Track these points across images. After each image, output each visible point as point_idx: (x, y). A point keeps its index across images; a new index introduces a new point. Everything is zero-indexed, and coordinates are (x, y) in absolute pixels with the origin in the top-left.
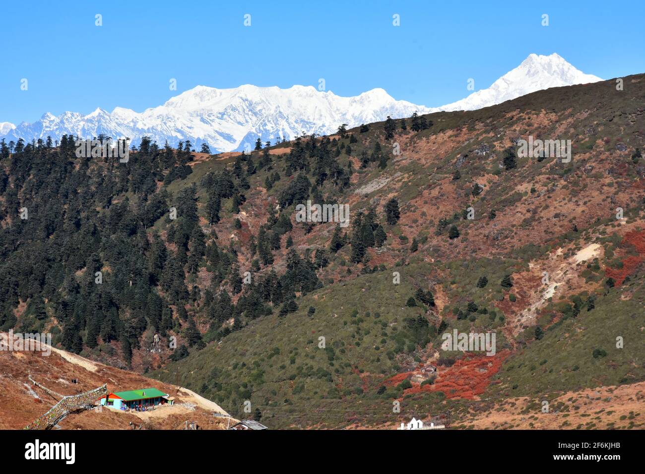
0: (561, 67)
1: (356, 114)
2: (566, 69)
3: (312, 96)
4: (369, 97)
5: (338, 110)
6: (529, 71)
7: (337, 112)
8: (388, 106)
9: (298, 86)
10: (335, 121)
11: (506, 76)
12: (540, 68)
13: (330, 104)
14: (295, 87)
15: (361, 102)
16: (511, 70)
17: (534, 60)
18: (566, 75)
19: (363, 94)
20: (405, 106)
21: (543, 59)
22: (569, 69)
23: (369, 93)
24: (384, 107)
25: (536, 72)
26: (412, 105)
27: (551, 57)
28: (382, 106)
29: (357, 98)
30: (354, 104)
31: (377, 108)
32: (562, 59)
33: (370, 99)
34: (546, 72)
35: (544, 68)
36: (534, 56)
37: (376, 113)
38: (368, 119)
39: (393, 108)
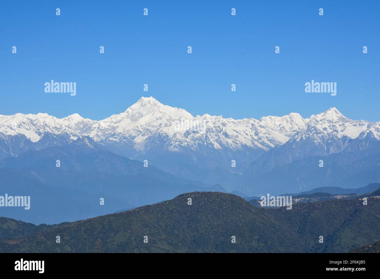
0: (154, 102)
1: (67, 125)
2: (156, 103)
3: (47, 118)
4: (72, 118)
5: (58, 123)
7: (58, 125)
8: (81, 121)
13: (54, 121)
14: (39, 114)
15: (69, 120)
19: (69, 116)
20: (88, 121)
22: (158, 103)
23: (72, 116)
24: (79, 122)
26: (91, 120)
28: (78, 121)
29: (67, 118)
30: (65, 121)
31: (76, 122)
33: (72, 119)
37: (76, 125)
38: (73, 127)
39: (83, 122)
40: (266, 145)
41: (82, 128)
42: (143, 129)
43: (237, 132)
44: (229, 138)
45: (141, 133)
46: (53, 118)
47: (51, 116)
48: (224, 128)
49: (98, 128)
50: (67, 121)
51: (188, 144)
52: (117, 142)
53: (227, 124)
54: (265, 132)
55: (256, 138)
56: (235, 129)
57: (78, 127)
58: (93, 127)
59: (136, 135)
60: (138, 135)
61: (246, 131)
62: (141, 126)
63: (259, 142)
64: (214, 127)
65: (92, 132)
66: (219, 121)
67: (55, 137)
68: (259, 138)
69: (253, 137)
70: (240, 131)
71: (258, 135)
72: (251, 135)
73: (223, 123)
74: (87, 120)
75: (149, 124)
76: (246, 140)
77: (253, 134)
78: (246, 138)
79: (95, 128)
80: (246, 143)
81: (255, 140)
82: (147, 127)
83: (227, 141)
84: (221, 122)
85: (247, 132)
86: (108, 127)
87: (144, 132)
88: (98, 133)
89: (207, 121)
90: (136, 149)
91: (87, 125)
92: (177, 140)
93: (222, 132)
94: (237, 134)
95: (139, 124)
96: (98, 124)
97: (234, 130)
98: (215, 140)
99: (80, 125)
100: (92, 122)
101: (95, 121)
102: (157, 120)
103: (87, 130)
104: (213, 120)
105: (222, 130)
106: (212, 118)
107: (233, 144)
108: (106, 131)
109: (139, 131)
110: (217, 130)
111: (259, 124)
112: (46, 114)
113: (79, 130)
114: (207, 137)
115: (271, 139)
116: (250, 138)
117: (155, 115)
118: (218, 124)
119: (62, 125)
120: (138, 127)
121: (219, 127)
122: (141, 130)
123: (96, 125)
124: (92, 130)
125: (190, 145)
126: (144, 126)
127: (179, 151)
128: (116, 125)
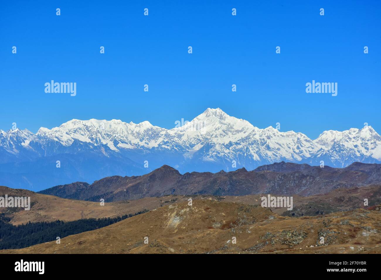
0: (220, 113)
1: (137, 131)
2: (222, 114)
3: (119, 124)
5: (130, 129)
6: (207, 115)
8: (150, 128)
9: (114, 120)
10: (129, 134)
11: (198, 117)
12: (212, 114)
13: (127, 127)
14: (113, 120)
15: (140, 126)
16: (200, 114)
17: (209, 111)
18: (223, 117)
19: (140, 123)
20: (157, 128)
21: (214, 110)
22: (224, 114)
23: (143, 123)
24: (148, 129)
25: (210, 115)
26: (160, 128)
27: (217, 109)
29: (138, 125)
30: (137, 127)
31: (145, 129)
32: (221, 110)
33: (142, 125)
34: (214, 116)
35: (213, 114)
36: (209, 109)
37: (145, 131)
38: (142, 133)
39: (152, 129)
40: (306, 158)
41: (150, 134)
42: (203, 138)
43: (280, 145)
44: (270, 151)
45: (201, 141)
46: (125, 124)
47: (124, 123)
48: (268, 141)
49: (165, 135)
50: (138, 128)
51: (224, 155)
52: (169, 149)
53: (272, 137)
54: (308, 146)
55: (297, 151)
56: (279, 142)
57: (147, 134)
58: (161, 134)
59: (196, 144)
60: (197, 144)
61: (289, 144)
62: (201, 135)
63: (300, 155)
64: (260, 139)
65: (160, 139)
66: (265, 134)
67: (82, 144)
68: (300, 152)
69: (295, 150)
70: (283, 144)
71: (300, 149)
72: (293, 149)
73: (268, 136)
74: (155, 127)
75: (208, 133)
76: (286, 153)
77: (295, 147)
78: (287, 152)
79: (163, 135)
80: (285, 156)
81: (296, 153)
82: (207, 136)
83: (266, 154)
84: (266, 135)
85: (290, 146)
86: (174, 135)
87: (203, 141)
88: (164, 140)
89: (255, 133)
90: (185, 157)
91: (155, 132)
92: (215, 151)
93: (265, 145)
94: (280, 147)
95: (200, 133)
96: (165, 131)
97: (277, 143)
98: (255, 151)
99: (149, 132)
100: (160, 130)
101: (163, 129)
102: (216, 130)
103: (154, 136)
104: (260, 133)
105: (266, 142)
106: (260, 131)
107: (273, 156)
108: (172, 138)
109: (199, 140)
110: (262, 142)
111: (305, 138)
112: (119, 121)
113: (147, 137)
114: (247, 148)
115: (313, 153)
116: (291, 151)
117: (215, 125)
118: (264, 136)
119: (133, 131)
120: (198, 136)
121: (264, 139)
122: (201, 139)
123: (164, 133)
124: (160, 137)
125: (226, 156)
126: (204, 136)
127: (214, 161)
128: (182, 133)
